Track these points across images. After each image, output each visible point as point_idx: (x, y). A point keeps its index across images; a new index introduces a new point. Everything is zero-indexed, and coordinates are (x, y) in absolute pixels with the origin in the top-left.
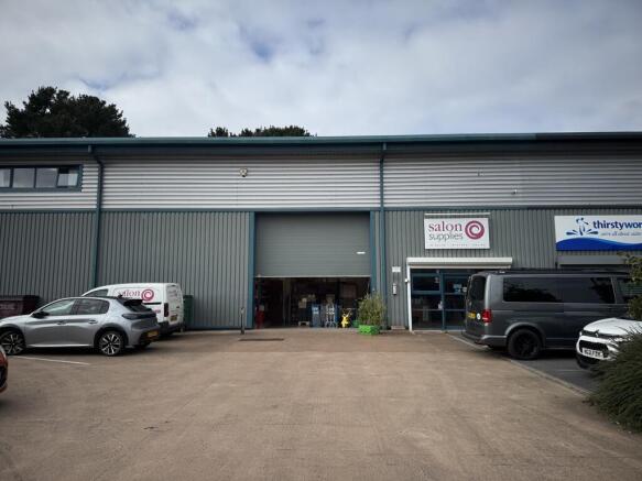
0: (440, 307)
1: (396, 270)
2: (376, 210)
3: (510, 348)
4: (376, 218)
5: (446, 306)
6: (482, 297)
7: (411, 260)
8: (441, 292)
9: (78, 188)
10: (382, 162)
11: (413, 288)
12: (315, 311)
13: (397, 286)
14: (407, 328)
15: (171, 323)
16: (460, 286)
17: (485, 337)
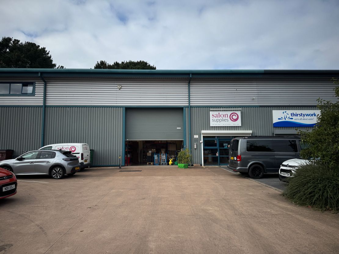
0: (217, 155)
1: (196, 136)
2: (186, 107)
3: (250, 173)
4: (186, 111)
5: (220, 154)
6: (237, 149)
7: (203, 132)
8: (217, 147)
9: (33, 94)
10: (189, 83)
11: (205, 145)
12: (156, 157)
13: (197, 145)
14: (201, 165)
15: (85, 163)
16: (227, 144)
17: (238, 168)
